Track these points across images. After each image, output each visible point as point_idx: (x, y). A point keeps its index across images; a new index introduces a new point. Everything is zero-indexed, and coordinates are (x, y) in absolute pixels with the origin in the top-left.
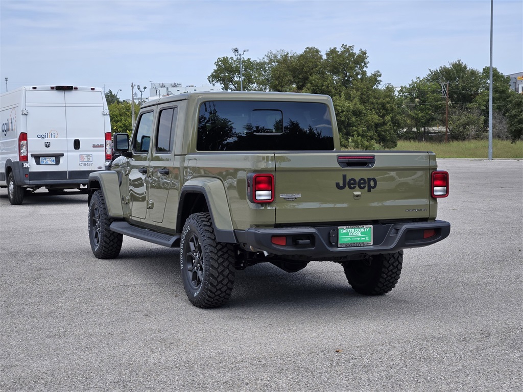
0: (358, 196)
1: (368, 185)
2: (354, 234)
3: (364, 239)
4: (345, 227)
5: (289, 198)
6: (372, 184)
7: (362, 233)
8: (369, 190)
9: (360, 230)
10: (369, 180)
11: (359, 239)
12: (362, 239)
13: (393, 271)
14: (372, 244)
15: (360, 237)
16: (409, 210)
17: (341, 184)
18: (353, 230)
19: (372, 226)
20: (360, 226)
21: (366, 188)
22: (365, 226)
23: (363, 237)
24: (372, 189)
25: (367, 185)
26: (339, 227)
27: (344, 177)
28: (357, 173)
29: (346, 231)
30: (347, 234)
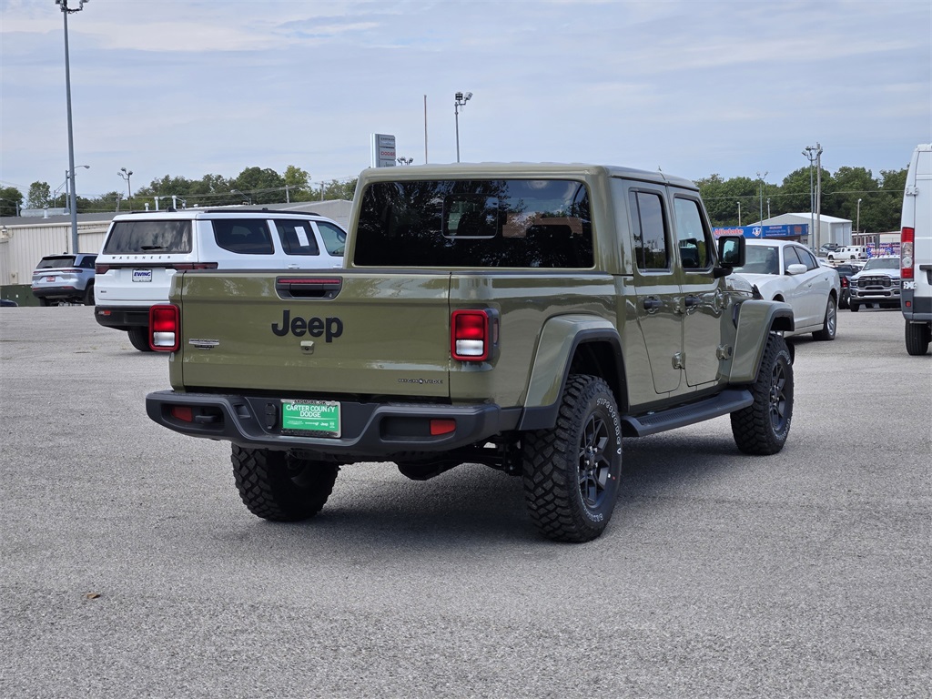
0: (307, 348)
1: (328, 330)
2: (309, 414)
3: (326, 425)
4: (293, 401)
5: (201, 346)
6: (334, 328)
7: (323, 414)
8: (329, 340)
9: (319, 408)
10: (329, 321)
11: (317, 424)
12: (323, 424)
13: (546, 498)
14: (339, 435)
15: (320, 421)
16: (405, 381)
17: (280, 327)
18: (307, 407)
19: (338, 403)
20: (318, 402)
21: (324, 334)
22: (328, 403)
23: (325, 422)
24: (333, 338)
25: (325, 330)
26: (283, 401)
27: (286, 314)
28: (306, 309)
29: (296, 408)
30: (297, 413)
